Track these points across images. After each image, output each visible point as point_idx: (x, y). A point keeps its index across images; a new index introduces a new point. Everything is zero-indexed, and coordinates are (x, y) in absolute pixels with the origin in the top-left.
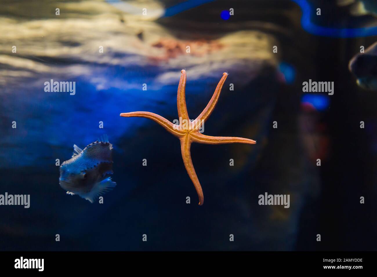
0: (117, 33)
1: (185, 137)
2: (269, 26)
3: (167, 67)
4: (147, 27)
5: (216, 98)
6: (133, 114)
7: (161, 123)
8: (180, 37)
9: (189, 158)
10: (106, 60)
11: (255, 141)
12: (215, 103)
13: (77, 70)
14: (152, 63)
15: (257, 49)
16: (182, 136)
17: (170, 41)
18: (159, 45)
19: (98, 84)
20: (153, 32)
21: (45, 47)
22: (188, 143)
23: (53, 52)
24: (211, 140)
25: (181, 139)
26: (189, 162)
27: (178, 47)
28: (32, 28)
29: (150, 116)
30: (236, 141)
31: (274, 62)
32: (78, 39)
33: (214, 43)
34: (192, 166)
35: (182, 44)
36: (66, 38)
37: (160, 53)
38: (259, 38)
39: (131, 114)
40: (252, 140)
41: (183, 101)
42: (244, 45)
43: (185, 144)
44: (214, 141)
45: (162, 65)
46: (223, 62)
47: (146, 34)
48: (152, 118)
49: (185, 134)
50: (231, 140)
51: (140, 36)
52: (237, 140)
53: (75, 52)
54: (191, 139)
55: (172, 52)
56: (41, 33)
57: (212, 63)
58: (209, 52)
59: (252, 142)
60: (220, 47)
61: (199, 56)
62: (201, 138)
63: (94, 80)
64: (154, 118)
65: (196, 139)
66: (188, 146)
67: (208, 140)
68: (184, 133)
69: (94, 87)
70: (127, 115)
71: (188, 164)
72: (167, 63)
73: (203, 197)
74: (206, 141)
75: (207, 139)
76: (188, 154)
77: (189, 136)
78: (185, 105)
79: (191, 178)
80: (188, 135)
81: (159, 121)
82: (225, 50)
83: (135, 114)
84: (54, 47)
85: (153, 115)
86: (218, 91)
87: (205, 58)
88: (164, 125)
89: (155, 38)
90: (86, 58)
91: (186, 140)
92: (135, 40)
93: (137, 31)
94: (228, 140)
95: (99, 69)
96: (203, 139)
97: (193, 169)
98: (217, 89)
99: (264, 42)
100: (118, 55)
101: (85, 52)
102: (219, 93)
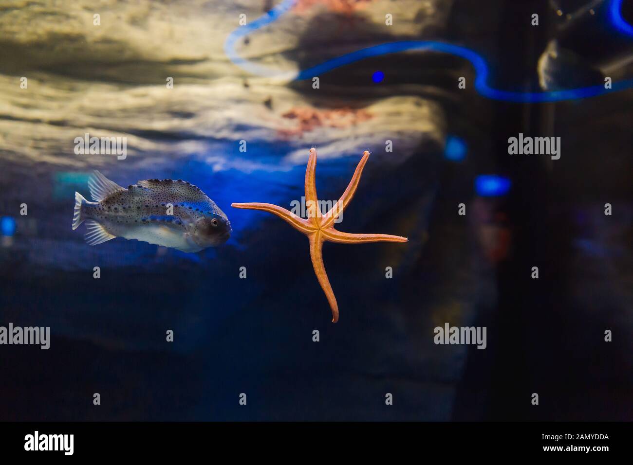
0: (239, 101)
1: (315, 234)
2: (430, 89)
3: (301, 142)
4: (277, 93)
5: (354, 184)
6: (247, 206)
7: (284, 217)
8: (317, 105)
9: (320, 261)
10: (224, 134)
11: (406, 239)
12: (354, 191)
13: (189, 147)
14: (282, 137)
15: (415, 118)
16: (312, 233)
17: (305, 109)
18: (291, 116)
19: (215, 163)
20: (284, 98)
21: (152, 119)
22: (319, 242)
23: (161, 125)
24: (348, 238)
25: (309, 237)
26: (320, 267)
27: (315, 117)
28: (136, 96)
29: (270, 208)
30: (382, 240)
31: (437, 136)
32: (191, 109)
33: (360, 112)
34: (324, 272)
35: (321, 113)
36: (176, 108)
37: (292, 126)
38: (418, 104)
39: (245, 206)
40: (401, 238)
41: (313, 187)
42: (398, 114)
43: (315, 243)
44: (353, 240)
45: (295, 139)
46: (371, 135)
47: (275, 101)
48: (273, 211)
49: (315, 231)
50: (374, 238)
51: (268, 104)
52: (382, 238)
53: (187, 124)
54: (323, 237)
55: (307, 123)
56: (147, 102)
57: (357, 137)
58: (354, 124)
59: (403, 239)
60: (369, 117)
61: (342, 128)
62: (334, 236)
63: (210, 160)
64: (275, 211)
65: (330, 237)
66: (319, 247)
67: (345, 239)
68: (315, 229)
69: (210, 167)
70: (240, 206)
71: (319, 270)
72: (301, 137)
73: (338, 312)
74: (342, 240)
75: (343, 238)
76: (319, 257)
77: (320, 233)
78: (315, 193)
79: (322, 287)
80: (318, 232)
81: (282, 215)
82: (375, 121)
83: (250, 206)
84: (163, 119)
85: (273, 208)
86: (358, 175)
87: (348, 132)
88: (288, 219)
89: (287, 107)
90: (201, 132)
91: (317, 238)
92: (262, 109)
93: (265, 98)
94: (371, 238)
95: (217, 146)
96: (338, 237)
97: (326, 276)
98: (356, 173)
99: (425, 110)
100: (241, 128)
101: (199, 125)
102: (359, 178)
